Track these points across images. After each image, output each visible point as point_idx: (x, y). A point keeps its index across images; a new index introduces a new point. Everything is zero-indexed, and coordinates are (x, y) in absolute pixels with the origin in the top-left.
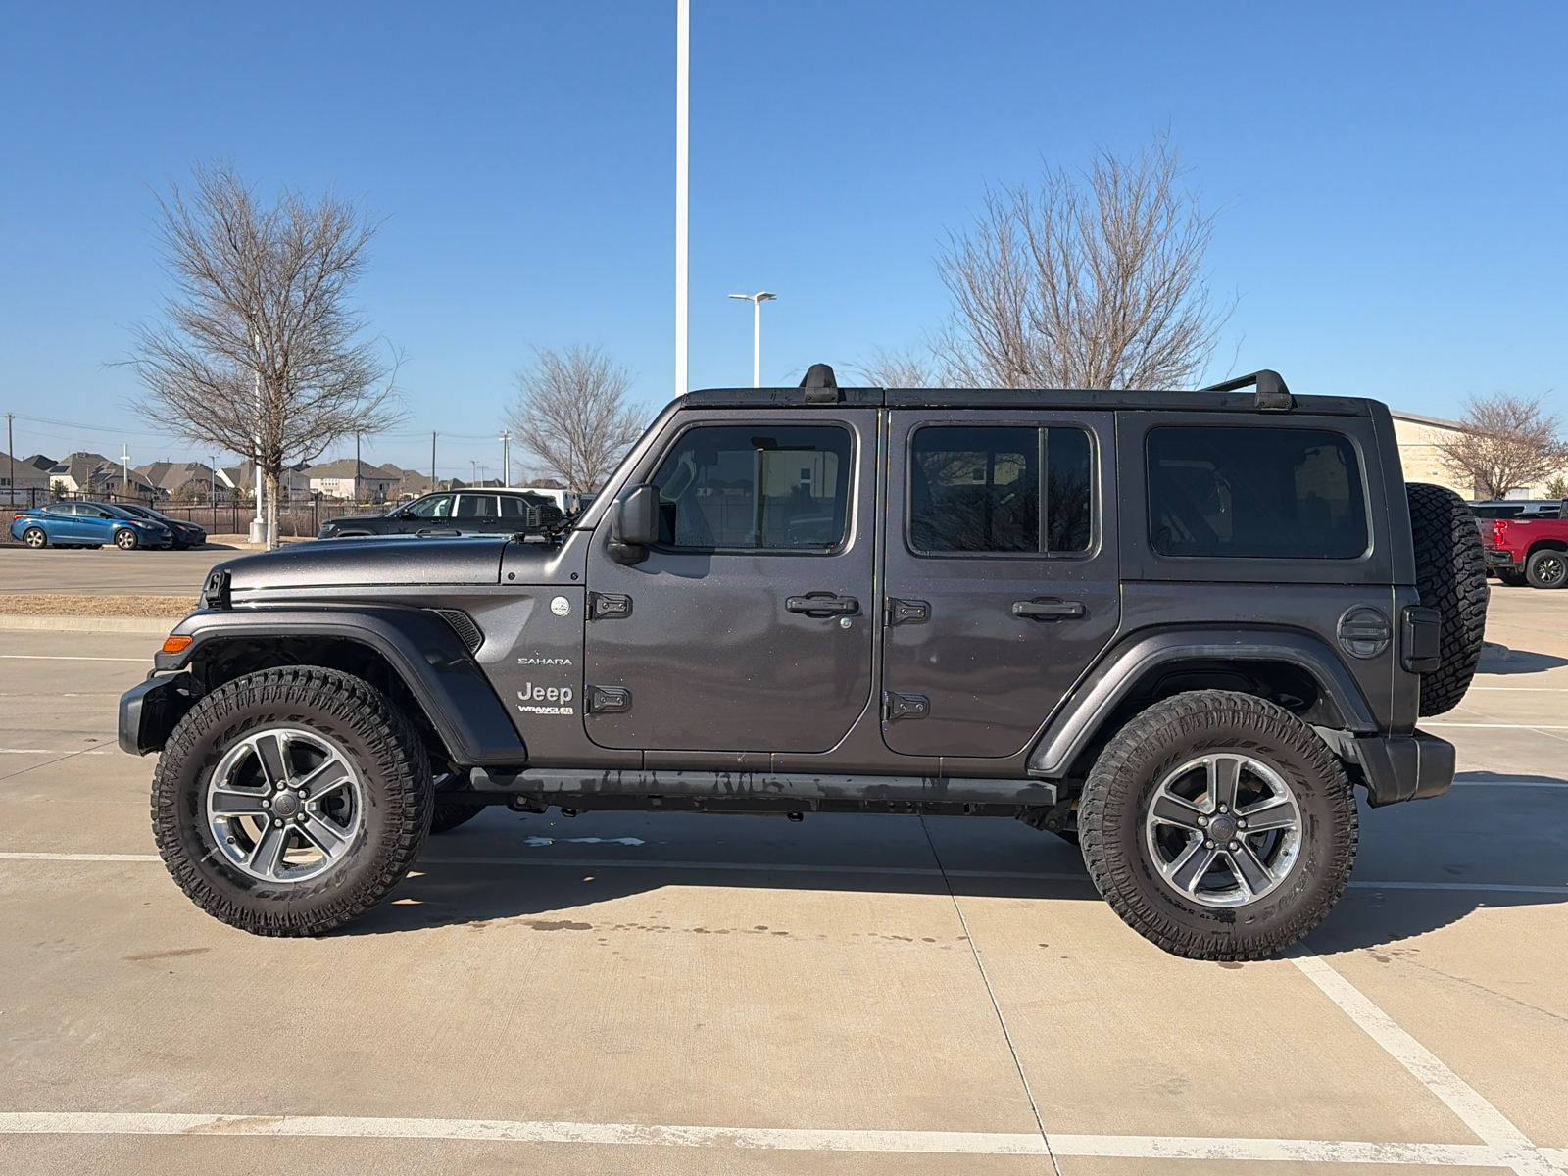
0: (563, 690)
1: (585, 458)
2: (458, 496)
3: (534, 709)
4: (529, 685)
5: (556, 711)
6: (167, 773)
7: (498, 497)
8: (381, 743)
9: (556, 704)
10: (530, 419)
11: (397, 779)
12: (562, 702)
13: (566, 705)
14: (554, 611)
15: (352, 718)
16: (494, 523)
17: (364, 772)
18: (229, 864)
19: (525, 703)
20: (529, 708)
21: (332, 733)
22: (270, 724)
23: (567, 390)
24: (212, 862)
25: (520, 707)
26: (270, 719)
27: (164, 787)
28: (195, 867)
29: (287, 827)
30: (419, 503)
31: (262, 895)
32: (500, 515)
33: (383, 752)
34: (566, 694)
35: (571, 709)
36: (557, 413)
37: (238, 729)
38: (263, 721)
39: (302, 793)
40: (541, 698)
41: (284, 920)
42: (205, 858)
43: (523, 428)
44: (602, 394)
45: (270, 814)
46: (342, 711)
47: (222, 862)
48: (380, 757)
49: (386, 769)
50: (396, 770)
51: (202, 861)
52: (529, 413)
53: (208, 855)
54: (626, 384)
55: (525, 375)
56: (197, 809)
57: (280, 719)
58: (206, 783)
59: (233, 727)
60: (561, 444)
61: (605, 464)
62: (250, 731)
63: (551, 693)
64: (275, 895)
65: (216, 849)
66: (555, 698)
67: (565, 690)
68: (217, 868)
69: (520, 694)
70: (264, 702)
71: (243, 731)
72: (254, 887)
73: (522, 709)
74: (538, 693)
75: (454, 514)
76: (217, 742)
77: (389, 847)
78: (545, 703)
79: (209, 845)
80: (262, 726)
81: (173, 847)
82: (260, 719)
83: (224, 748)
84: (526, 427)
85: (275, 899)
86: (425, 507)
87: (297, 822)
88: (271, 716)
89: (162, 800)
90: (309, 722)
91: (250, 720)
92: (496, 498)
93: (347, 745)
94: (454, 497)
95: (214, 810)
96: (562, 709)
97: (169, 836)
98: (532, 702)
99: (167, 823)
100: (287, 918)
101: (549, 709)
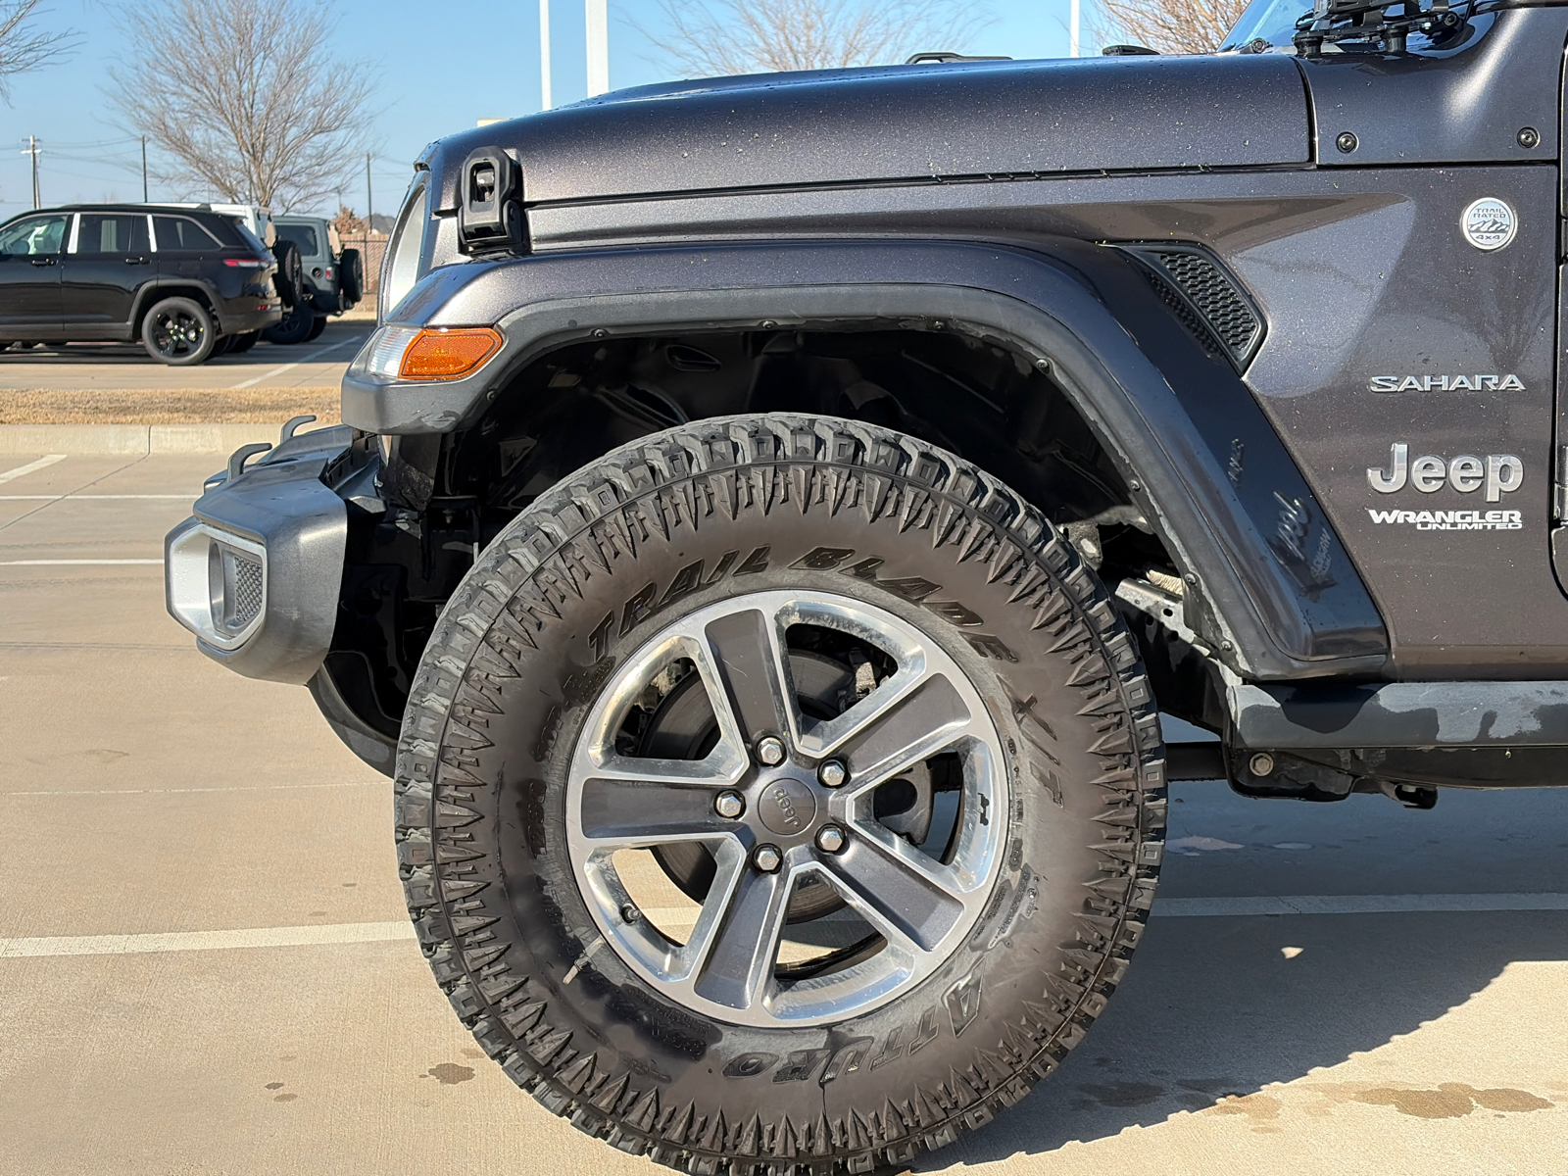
0: (1495, 463)
1: (254, 155)
2: (77, 216)
3: (1412, 517)
4: (1400, 449)
5: (1474, 520)
6: (453, 727)
7: (150, 217)
8: (1073, 623)
9: (1476, 501)
10: (155, 90)
11: (1119, 724)
12: (1492, 496)
13: (1507, 501)
14: (1471, 238)
15: (992, 553)
16: (145, 263)
17: (1021, 707)
18: (637, 984)
19: (1386, 502)
20: (1398, 516)
21: (932, 598)
22: (751, 579)
23: (220, 39)
24: (592, 981)
25: (1373, 513)
26: (756, 563)
27: (447, 772)
28: (548, 997)
29: (795, 871)
30: (7, 230)
31: (742, 1068)
32: (154, 248)
33: (1082, 648)
34: (1504, 471)
35: (1518, 514)
36: (203, 80)
37: (659, 597)
38: (732, 570)
39: (832, 774)
40: (1435, 486)
41: (810, 1134)
42: (574, 971)
43: (142, 107)
44: (277, 45)
45: (744, 834)
46: (964, 534)
47: (618, 979)
48: (1075, 661)
49: (1091, 697)
50: (1118, 699)
51: (568, 979)
52: (152, 79)
53: (580, 963)
54: (322, 30)
55: (142, 12)
56: (542, 832)
57: (781, 562)
58: (564, 756)
59: (649, 591)
60: (214, 134)
61: (288, 168)
62: (690, 601)
63: (1461, 472)
64: (778, 1066)
65: (599, 941)
66: (1473, 485)
67: (1502, 460)
68: (607, 997)
69: (1374, 476)
70: (742, 513)
71: (672, 602)
72: (714, 1047)
73: (1377, 518)
74: (1427, 472)
75: (72, 248)
76: (600, 636)
77: (1102, 918)
78: (1446, 498)
79: (580, 932)
80: (727, 584)
81: (480, 944)
82: (723, 567)
83: (616, 650)
84: (147, 103)
85: (781, 1076)
86: (16, 236)
87: (820, 853)
88: (761, 553)
89: (443, 809)
90: (864, 572)
91: (697, 568)
92: (145, 218)
93: (974, 629)
94: (71, 218)
95: (589, 830)
96: (1489, 515)
97: (468, 912)
98: (1409, 497)
99: (460, 876)
100: (820, 1131)
101: (1454, 516)
